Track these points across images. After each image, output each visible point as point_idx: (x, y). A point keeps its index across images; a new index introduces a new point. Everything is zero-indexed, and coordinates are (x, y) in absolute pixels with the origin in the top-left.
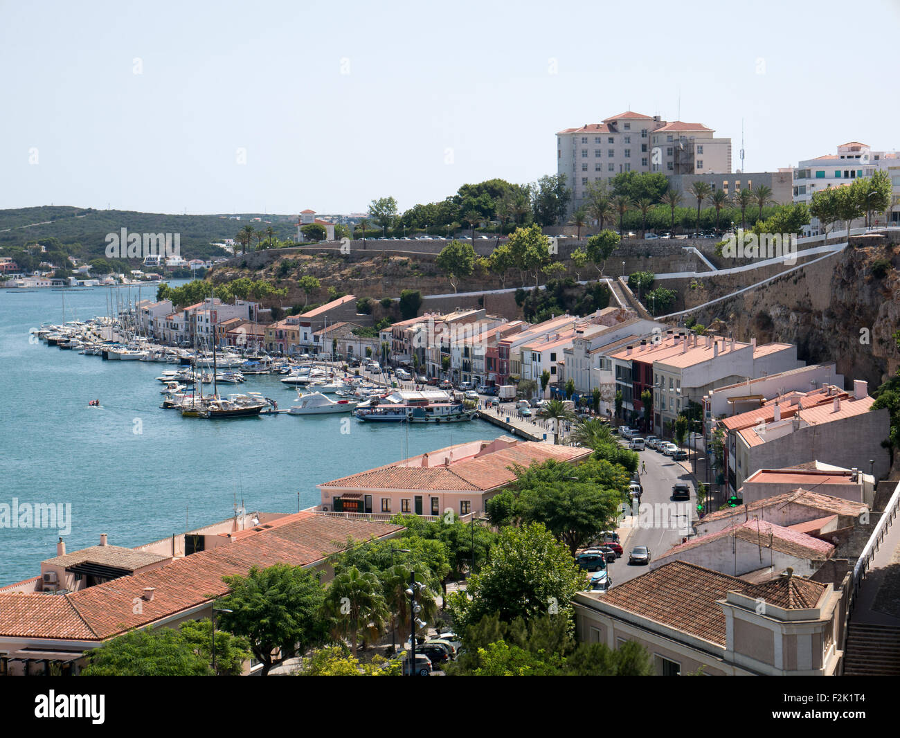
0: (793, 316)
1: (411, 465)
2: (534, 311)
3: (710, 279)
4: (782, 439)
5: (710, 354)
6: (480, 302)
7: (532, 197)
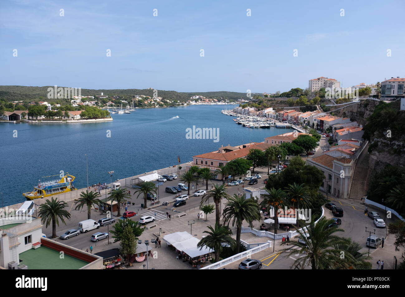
0: (350, 113)
1: (280, 136)
2: (304, 110)
3: (335, 106)
4: (346, 134)
5: (334, 119)
6: (294, 109)
7: (303, 91)
